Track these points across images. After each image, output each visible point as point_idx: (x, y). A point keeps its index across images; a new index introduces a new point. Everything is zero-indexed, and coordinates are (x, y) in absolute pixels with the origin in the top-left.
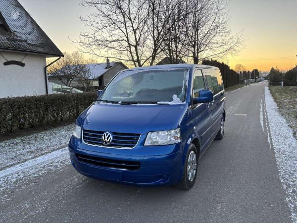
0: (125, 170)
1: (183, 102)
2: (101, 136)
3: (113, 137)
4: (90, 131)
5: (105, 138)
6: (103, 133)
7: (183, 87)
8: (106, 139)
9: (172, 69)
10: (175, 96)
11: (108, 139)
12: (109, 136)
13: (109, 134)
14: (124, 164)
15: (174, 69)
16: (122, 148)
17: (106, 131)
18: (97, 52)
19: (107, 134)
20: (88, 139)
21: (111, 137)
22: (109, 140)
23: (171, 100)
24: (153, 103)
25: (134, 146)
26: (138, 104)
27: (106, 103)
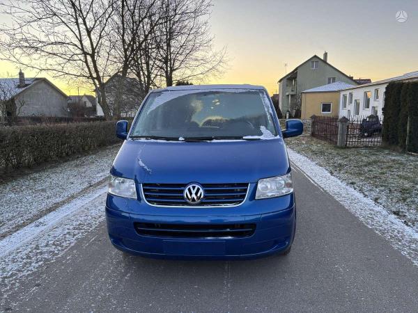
0: (230, 237)
1: (276, 136)
2: (182, 192)
3: (205, 191)
4: (155, 185)
5: (191, 194)
6: (185, 185)
7: (269, 116)
8: (194, 196)
9: (241, 91)
10: (263, 128)
11: (196, 194)
12: (198, 190)
13: (197, 186)
14: (228, 230)
15: (244, 91)
16: (223, 206)
17: (190, 183)
18: (25, 60)
19: (194, 187)
20: (154, 197)
21: (201, 191)
22: (199, 195)
23: (261, 134)
24: (236, 138)
25: (241, 202)
26: (215, 141)
27: (152, 140)
